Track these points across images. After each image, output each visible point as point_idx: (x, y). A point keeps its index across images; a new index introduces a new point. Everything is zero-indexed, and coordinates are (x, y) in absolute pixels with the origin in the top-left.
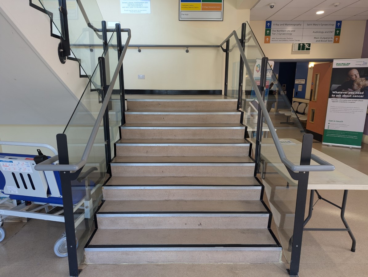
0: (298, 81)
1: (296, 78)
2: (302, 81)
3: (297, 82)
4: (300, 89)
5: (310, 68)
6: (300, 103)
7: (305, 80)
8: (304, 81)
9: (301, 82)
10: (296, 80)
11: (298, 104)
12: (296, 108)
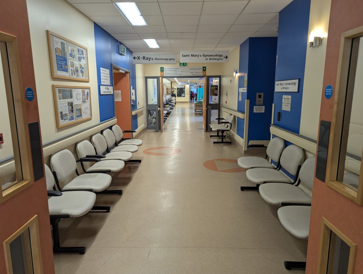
0: (281, 84)
1: (276, 78)
2: (289, 84)
3: (279, 87)
4: (286, 105)
5: (312, 44)
6: (287, 144)
7: (297, 81)
8: (294, 84)
9: (288, 86)
10: (276, 83)
11: (281, 144)
12: (278, 154)
